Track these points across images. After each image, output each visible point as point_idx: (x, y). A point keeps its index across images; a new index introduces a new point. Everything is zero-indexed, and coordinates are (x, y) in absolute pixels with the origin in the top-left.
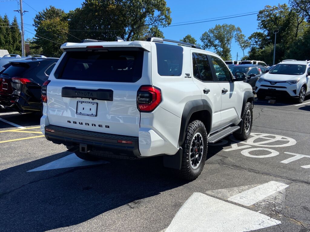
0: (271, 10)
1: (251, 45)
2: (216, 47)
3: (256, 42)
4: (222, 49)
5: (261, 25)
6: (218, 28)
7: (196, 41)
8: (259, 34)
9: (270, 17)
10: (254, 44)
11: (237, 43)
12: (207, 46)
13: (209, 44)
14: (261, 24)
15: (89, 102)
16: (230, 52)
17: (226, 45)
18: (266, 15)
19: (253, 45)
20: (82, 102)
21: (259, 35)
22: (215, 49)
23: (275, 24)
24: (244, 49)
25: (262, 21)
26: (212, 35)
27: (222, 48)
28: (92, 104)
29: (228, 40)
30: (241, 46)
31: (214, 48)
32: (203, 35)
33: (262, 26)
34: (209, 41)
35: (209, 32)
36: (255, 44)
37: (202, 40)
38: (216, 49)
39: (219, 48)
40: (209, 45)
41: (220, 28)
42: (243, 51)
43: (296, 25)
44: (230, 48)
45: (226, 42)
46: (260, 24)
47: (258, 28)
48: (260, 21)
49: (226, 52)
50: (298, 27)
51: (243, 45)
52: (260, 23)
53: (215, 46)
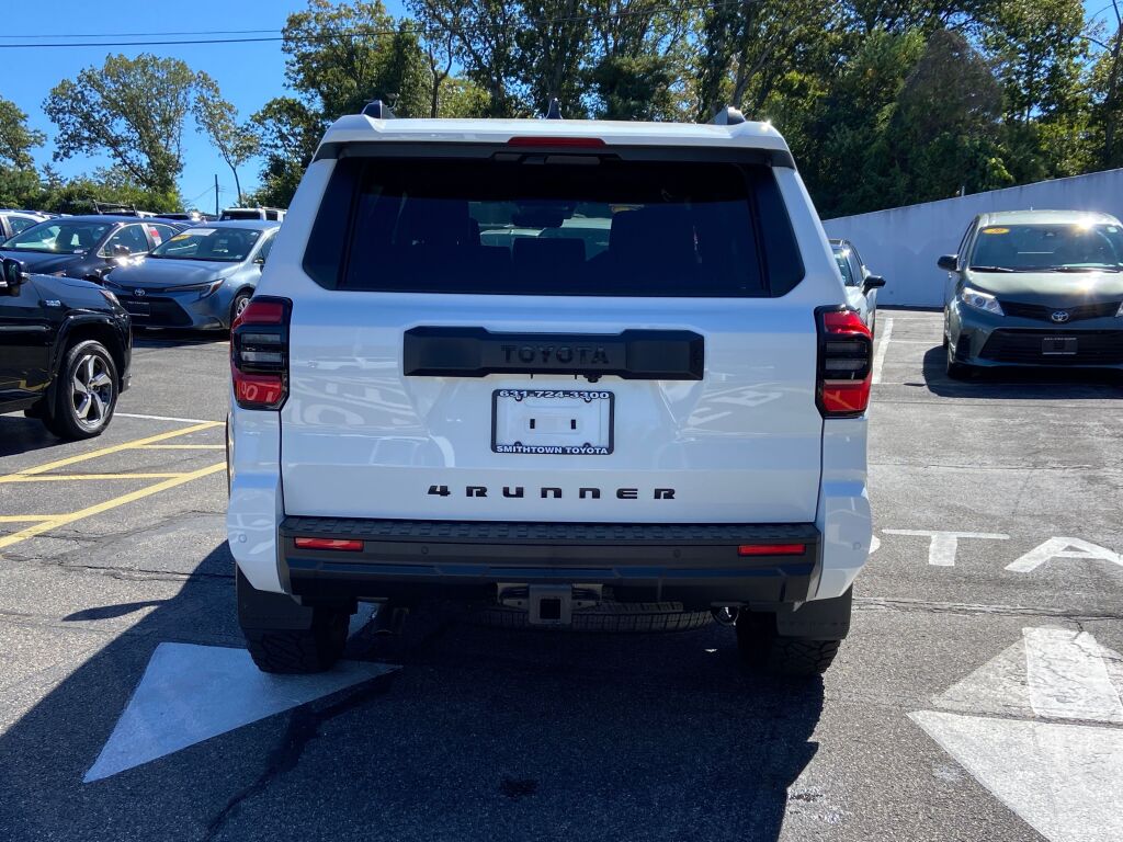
0: (332, 18)
1: (266, 145)
2: (121, 149)
3: (282, 137)
4: (145, 160)
5: (298, 72)
6: (116, 69)
7: (24, 118)
8: (294, 105)
9: (331, 46)
10: (276, 146)
11: (206, 135)
12: (75, 138)
13: (86, 134)
14: (297, 67)
15: (567, 393)
16: (180, 170)
17: (162, 142)
18: (314, 34)
19: (271, 147)
20: (520, 395)
21: (293, 110)
22: (115, 156)
23: (351, 72)
24: (236, 164)
25: (303, 58)
26: (95, 97)
27: (147, 153)
28: (580, 401)
29: (167, 122)
30: (223, 148)
31: (112, 152)
32: (55, 94)
33: (301, 76)
34: (87, 117)
35: (80, 82)
36: (279, 143)
37: (54, 113)
38: (120, 155)
39: (132, 154)
40: (87, 139)
41: (128, 69)
42: (234, 169)
43: (430, 82)
44: (179, 156)
45: (158, 128)
46: (292, 68)
47: (287, 82)
48: (292, 58)
49: (164, 169)
50: (435, 93)
51: (230, 145)
52: (294, 65)
53: (114, 143)
